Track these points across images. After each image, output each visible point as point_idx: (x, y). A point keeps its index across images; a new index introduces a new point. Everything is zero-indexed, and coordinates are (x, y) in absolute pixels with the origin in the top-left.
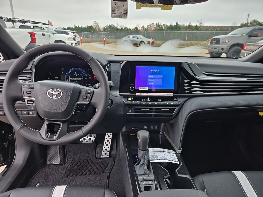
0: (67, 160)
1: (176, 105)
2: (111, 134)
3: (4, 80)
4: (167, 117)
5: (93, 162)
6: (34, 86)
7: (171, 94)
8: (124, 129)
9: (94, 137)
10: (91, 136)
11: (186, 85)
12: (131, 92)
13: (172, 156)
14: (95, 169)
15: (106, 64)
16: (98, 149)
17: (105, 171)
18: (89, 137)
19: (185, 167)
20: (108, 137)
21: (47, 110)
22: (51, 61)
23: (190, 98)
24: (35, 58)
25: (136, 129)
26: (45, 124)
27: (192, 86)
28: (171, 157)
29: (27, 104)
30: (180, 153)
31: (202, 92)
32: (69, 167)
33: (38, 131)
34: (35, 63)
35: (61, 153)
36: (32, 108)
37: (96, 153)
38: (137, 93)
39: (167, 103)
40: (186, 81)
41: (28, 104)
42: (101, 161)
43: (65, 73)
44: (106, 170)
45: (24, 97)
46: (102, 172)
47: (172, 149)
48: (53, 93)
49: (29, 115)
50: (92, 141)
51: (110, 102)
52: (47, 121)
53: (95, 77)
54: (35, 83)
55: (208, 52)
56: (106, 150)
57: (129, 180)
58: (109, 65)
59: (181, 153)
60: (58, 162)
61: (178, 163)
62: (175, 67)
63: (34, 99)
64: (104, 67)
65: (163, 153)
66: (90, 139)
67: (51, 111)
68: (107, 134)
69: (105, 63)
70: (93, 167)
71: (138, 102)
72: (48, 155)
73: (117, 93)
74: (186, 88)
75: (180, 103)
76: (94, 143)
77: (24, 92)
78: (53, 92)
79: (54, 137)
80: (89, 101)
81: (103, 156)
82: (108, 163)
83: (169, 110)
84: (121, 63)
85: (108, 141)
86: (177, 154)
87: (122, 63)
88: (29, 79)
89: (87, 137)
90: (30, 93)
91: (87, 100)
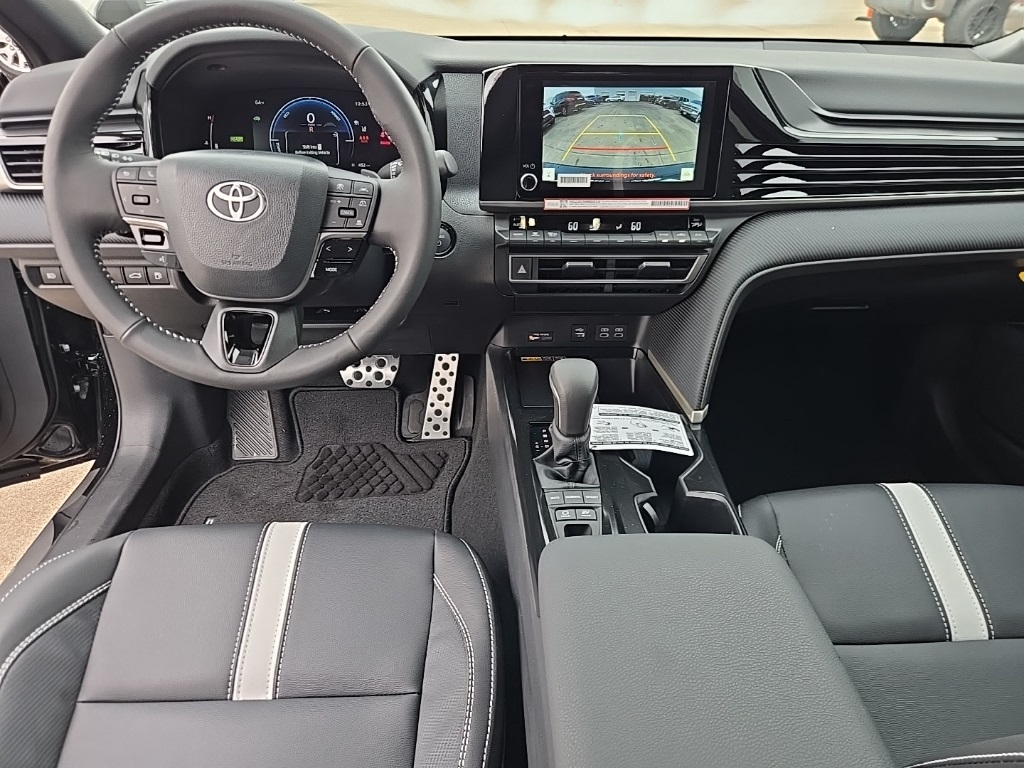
0: (303, 447)
1: (698, 248)
2: (454, 359)
3: (41, 147)
4: (661, 292)
5: (392, 453)
6: (154, 173)
7: (683, 204)
8: (500, 340)
9: (393, 369)
10: (381, 364)
11: (743, 163)
12: (525, 196)
13: (670, 432)
14: (400, 477)
15: (423, 79)
16: (409, 411)
17: (439, 482)
18: (375, 369)
19: (714, 467)
20: (445, 368)
21: (220, 266)
22: (210, 67)
23: (754, 217)
24: (142, 61)
25: (543, 339)
26: (216, 316)
27: (766, 168)
28: (666, 435)
29: (140, 245)
30: (701, 420)
31: (804, 194)
32: (311, 471)
33: (194, 341)
34: (149, 78)
35: (280, 424)
36: (162, 259)
37: (404, 424)
38: (547, 201)
39: (664, 237)
40: (743, 148)
41: (144, 243)
42: (420, 449)
43: (267, 121)
44: (439, 479)
45: (124, 219)
46: (425, 487)
47: (673, 406)
48: (230, 198)
49: (151, 284)
50: (388, 382)
51: (443, 234)
52: (224, 307)
53: (382, 135)
54: (158, 161)
55: (864, 12)
56: (438, 412)
57: (515, 505)
58: (435, 84)
59: (704, 419)
60: (273, 455)
61: (691, 453)
62: (702, 89)
63: (164, 226)
64: (417, 93)
65: (638, 420)
66: (379, 376)
67: (232, 267)
68: (440, 359)
69: (420, 74)
70: (393, 469)
71: (553, 236)
72: (234, 430)
73: (470, 200)
74: (743, 177)
75: (715, 239)
76: (394, 389)
77: (124, 199)
78: (228, 194)
79: (256, 362)
80: (366, 228)
81: (427, 434)
82: (447, 455)
83: (668, 264)
84: (484, 72)
85: (443, 382)
86: (687, 425)
87: (492, 71)
88: (132, 143)
89: (369, 369)
90: (147, 201)
91: (359, 223)
